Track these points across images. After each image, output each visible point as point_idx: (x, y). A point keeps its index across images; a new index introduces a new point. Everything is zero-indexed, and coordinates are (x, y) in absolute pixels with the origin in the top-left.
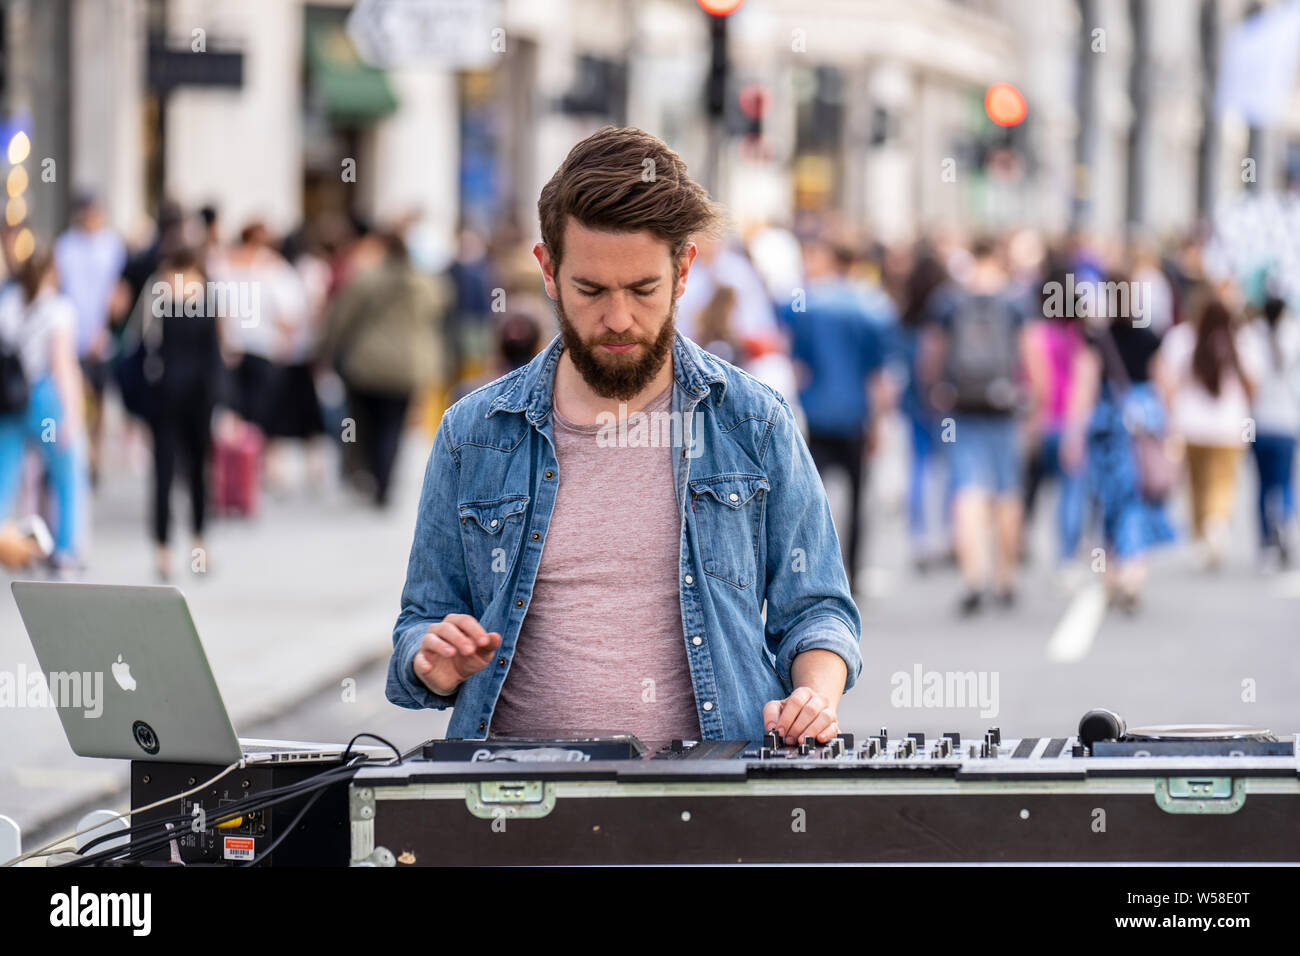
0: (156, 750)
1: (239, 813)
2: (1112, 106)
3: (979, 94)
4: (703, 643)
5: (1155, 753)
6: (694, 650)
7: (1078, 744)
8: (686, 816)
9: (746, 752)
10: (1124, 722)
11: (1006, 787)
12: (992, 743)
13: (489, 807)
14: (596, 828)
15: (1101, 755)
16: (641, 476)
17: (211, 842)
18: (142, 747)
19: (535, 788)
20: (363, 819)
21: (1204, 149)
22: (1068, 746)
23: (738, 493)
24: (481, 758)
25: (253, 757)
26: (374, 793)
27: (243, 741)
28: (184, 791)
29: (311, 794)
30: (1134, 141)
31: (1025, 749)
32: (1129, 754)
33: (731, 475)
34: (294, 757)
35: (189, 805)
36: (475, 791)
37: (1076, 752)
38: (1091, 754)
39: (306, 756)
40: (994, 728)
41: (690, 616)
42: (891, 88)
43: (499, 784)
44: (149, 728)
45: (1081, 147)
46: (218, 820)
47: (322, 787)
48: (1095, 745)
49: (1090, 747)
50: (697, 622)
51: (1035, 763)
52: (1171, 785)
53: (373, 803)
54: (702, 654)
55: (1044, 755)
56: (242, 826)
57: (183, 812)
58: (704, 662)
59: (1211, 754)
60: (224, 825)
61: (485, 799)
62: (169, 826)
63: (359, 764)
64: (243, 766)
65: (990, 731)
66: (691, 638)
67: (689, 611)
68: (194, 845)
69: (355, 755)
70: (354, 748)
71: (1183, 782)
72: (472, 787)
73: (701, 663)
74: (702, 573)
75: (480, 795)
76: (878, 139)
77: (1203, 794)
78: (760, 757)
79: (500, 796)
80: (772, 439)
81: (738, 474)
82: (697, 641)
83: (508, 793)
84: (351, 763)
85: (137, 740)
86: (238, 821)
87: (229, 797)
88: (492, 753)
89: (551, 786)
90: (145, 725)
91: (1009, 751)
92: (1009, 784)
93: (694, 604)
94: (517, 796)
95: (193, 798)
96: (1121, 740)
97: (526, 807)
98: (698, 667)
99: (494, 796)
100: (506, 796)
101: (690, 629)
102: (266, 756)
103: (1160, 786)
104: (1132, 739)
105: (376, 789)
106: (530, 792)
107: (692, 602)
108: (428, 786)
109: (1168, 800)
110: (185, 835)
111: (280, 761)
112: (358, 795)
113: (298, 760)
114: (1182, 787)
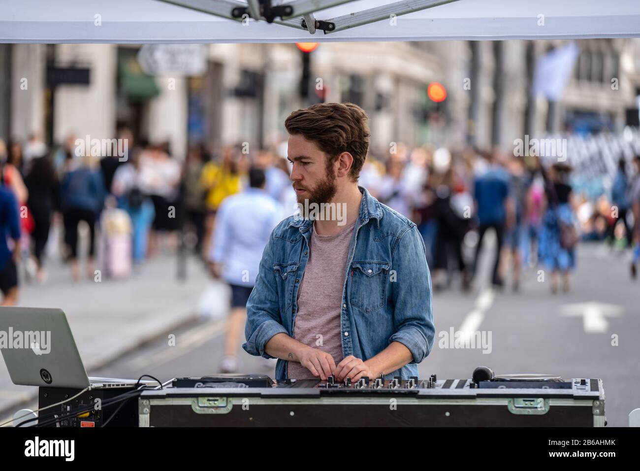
0: (51, 381)
1: (88, 411)
2: (486, 92)
3: (424, 87)
4: (349, 335)
5: (508, 387)
6: (344, 338)
7: (472, 382)
8: (292, 414)
9: (320, 385)
10: (494, 373)
11: (439, 402)
12: (433, 381)
13: (202, 409)
14: (251, 419)
15: (483, 387)
16: (337, 258)
17: (75, 424)
18: (44, 381)
19: (223, 400)
20: (144, 414)
21: (528, 113)
22: (468, 383)
23: (372, 270)
24: (199, 386)
25: (95, 385)
26: (149, 401)
27: (90, 378)
28: (63, 400)
29: (121, 402)
30: (495, 109)
31: (448, 384)
32: (496, 387)
33: (372, 261)
34: (113, 385)
35: (65, 407)
36: (196, 402)
37: (472, 386)
38: (478, 387)
39: (119, 385)
40: (434, 375)
41: (344, 322)
42: (385, 84)
43: (206, 398)
44: (48, 372)
45: (471, 112)
46: (78, 414)
47: (126, 399)
48: (481, 383)
49: (478, 383)
50: (347, 325)
51: (453, 391)
52: (515, 401)
53: (149, 406)
54: (348, 340)
55: (457, 387)
56: (89, 416)
57: (62, 410)
58: (349, 344)
59: (534, 387)
60: (81, 416)
61: (200, 405)
62: (55, 416)
63: (143, 389)
64: (90, 389)
65: (432, 376)
66: (344, 332)
67: (344, 320)
68: (67, 425)
69: (142, 384)
70: (141, 382)
71: (521, 400)
72: (195, 399)
73: (347, 344)
74: (350, 304)
75: (198, 403)
76: (379, 108)
77: (530, 406)
78: (326, 387)
79: (207, 404)
80: (398, 245)
81: (375, 261)
82: (346, 334)
83: (211, 402)
84: (139, 388)
85: (42, 377)
86: (88, 414)
87: (83, 404)
88: (204, 384)
89: (230, 399)
90: (46, 371)
91: (441, 385)
92: (441, 400)
93: (346, 317)
94: (215, 404)
95: (67, 404)
96: (492, 380)
97: (219, 409)
98: (346, 346)
99: (205, 404)
100: (210, 404)
101: (344, 328)
102: (101, 385)
103: (510, 402)
104: (498, 380)
105: (151, 400)
106: (221, 402)
107: (345, 316)
108: (174, 399)
109: (514, 408)
110: (63, 420)
111: (107, 387)
112: (143, 403)
113: (115, 387)
114: (521, 402)
